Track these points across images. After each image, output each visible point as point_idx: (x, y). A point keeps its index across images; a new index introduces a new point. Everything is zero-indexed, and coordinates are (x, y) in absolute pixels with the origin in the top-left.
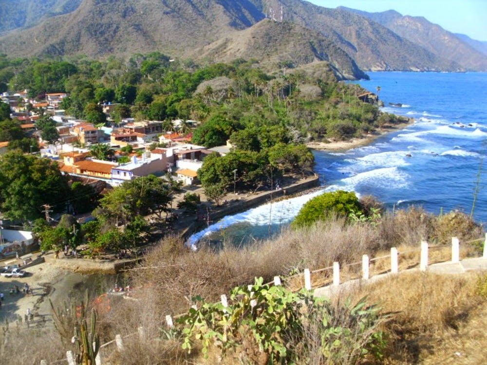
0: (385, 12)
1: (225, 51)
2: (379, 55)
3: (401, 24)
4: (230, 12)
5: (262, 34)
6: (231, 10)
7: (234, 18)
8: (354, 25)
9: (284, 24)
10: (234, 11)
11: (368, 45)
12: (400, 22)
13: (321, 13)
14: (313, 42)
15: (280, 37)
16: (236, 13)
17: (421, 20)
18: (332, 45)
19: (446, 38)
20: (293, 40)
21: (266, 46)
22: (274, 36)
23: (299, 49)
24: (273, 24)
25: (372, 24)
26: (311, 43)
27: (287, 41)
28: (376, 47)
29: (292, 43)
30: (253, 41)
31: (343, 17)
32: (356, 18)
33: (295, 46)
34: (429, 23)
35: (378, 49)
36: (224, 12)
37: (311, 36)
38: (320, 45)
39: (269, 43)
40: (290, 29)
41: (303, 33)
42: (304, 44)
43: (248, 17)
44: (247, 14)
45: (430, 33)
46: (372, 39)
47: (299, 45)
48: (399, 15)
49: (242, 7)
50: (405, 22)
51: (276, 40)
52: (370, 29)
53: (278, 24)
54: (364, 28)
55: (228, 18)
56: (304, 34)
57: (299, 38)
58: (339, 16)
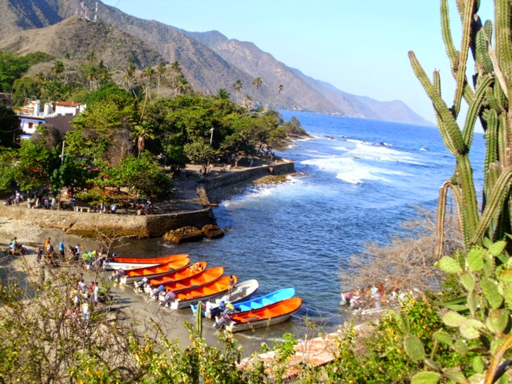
0: (208, 32)
1: (18, 52)
2: (203, 82)
3: (226, 48)
4: (17, 7)
5: (71, 35)
6: (18, 6)
7: (21, 15)
8: (173, 43)
9: (99, 25)
10: (21, 7)
11: (189, 68)
12: (224, 46)
13: (132, 23)
14: (135, 52)
15: (94, 41)
16: (24, 10)
17: (249, 46)
18: (159, 58)
19: (279, 70)
20: (111, 47)
21: (76, 51)
22: (86, 39)
23: (119, 58)
24: (84, 23)
25: (194, 43)
26: (134, 53)
27: (103, 47)
28: (199, 72)
29: (109, 50)
30: (58, 42)
31: (159, 32)
32: (175, 34)
33: (113, 54)
34: (259, 50)
35: (202, 75)
36: (9, 6)
37: (134, 44)
38: (145, 57)
39: (79, 47)
40: (106, 33)
41: (123, 39)
42: (125, 53)
43: (40, 18)
44: (39, 12)
45: (260, 63)
46: (194, 62)
47: (119, 53)
48: (224, 38)
49: (33, 4)
50: (231, 47)
51: (89, 44)
52: (192, 50)
53: (91, 25)
54: (184, 48)
55: (14, 15)
56: (125, 41)
57: (119, 44)
58: (155, 30)
